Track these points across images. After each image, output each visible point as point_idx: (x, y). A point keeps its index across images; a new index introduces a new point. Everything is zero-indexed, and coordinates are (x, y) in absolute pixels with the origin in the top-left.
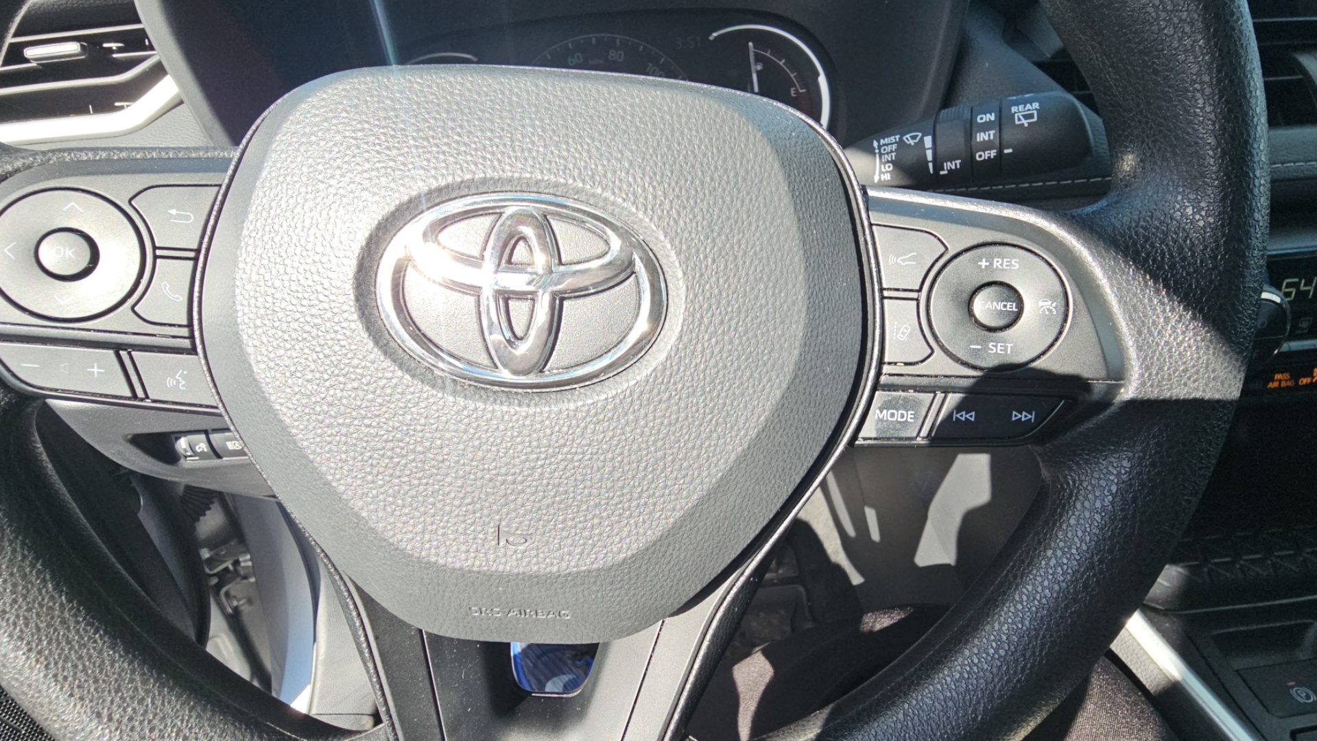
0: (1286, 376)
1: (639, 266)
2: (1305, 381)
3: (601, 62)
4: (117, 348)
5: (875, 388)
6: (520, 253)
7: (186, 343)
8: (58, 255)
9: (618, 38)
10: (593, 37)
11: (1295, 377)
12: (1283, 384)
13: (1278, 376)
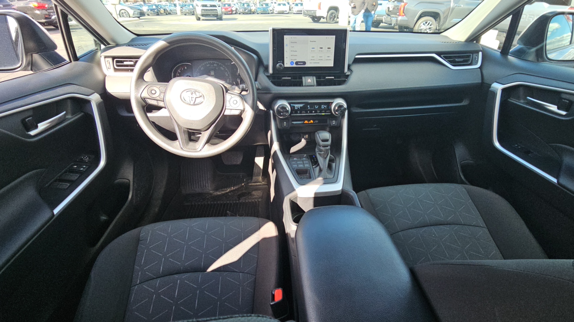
0: (307, 121)
1: (202, 96)
2: (310, 122)
3: (213, 66)
4: (157, 100)
5: (225, 109)
6: (193, 94)
7: (163, 100)
8: (153, 92)
9: (216, 62)
10: (212, 62)
11: (308, 121)
12: (307, 123)
13: (305, 121)
